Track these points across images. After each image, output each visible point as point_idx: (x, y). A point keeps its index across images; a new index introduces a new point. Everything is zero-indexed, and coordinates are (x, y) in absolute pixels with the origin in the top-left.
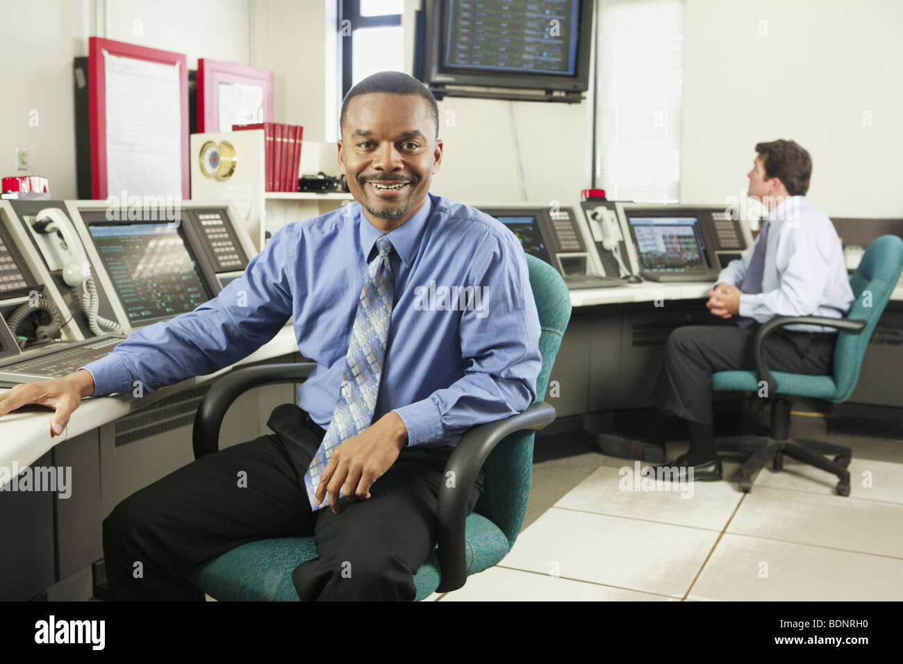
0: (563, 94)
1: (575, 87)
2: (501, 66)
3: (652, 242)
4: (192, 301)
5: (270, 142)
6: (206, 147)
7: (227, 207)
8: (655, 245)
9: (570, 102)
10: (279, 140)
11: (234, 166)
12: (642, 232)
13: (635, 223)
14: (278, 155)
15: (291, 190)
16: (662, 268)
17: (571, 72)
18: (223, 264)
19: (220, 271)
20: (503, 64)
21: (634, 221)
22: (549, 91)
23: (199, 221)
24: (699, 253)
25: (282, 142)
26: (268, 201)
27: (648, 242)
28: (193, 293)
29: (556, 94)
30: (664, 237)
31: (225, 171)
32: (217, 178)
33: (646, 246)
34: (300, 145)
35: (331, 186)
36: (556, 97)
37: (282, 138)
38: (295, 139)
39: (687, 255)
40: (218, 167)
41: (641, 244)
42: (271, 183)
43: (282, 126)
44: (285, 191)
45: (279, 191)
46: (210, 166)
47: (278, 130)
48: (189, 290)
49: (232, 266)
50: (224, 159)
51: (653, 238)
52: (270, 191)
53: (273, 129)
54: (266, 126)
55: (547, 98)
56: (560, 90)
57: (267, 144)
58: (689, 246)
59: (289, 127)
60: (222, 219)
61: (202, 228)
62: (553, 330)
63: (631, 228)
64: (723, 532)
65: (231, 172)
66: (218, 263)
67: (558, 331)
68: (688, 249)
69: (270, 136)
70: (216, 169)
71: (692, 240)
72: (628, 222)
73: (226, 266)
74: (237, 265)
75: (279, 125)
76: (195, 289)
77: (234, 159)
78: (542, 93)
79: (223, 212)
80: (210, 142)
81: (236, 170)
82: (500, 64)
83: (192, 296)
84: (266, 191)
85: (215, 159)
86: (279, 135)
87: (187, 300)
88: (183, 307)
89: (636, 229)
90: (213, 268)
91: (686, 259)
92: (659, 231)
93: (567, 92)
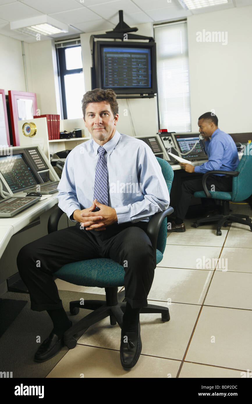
0: (147, 95)
1: (152, 92)
2: (125, 86)
3: (185, 147)
4: (31, 182)
5: (49, 121)
6: (25, 125)
7: (37, 147)
8: (186, 148)
9: (150, 97)
10: (52, 120)
11: (36, 131)
12: (181, 143)
13: (179, 140)
14: (52, 126)
15: (57, 139)
16: (190, 156)
17: (150, 87)
18: (39, 168)
19: (38, 170)
20: (126, 85)
21: (178, 139)
22: (142, 94)
23: (29, 153)
24: (202, 149)
25: (53, 121)
26: (50, 143)
27: (184, 147)
28: (31, 179)
29: (144, 95)
30: (189, 145)
31: (33, 133)
32: (30, 136)
33: (183, 148)
34: (59, 122)
35: (71, 136)
36: (144, 96)
37: (53, 120)
38: (57, 120)
39: (198, 150)
40: (30, 132)
41: (181, 148)
42: (50, 137)
43: (52, 115)
44: (55, 139)
45: (54, 139)
46: (27, 132)
47: (51, 117)
48: (29, 178)
49: (42, 168)
50: (32, 129)
51: (186, 145)
52: (50, 140)
53: (49, 117)
54: (47, 115)
55: (141, 97)
56: (146, 94)
57: (48, 122)
58: (198, 147)
59: (55, 115)
60: (36, 151)
61: (30, 155)
62: (169, 181)
63: (177, 142)
64: (223, 247)
65: (35, 134)
66: (37, 167)
67: (170, 181)
68: (198, 148)
69: (48, 119)
70: (29, 133)
71: (199, 145)
72: (176, 140)
73: (40, 168)
74: (44, 168)
75: (51, 115)
76: (31, 178)
77: (36, 129)
78: (139, 95)
79: (36, 149)
80: (26, 123)
81: (37, 133)
82: (124, 85)
83: (30, 180)
84: (49, 140)
85: (28, 129)
86: (52, 119)
87: (29, 182)
88: (28, 185)
89: (179, 142)
90: (36, 170)
91: (197, 152)
92: (187, 143)
93: (149, 94)
